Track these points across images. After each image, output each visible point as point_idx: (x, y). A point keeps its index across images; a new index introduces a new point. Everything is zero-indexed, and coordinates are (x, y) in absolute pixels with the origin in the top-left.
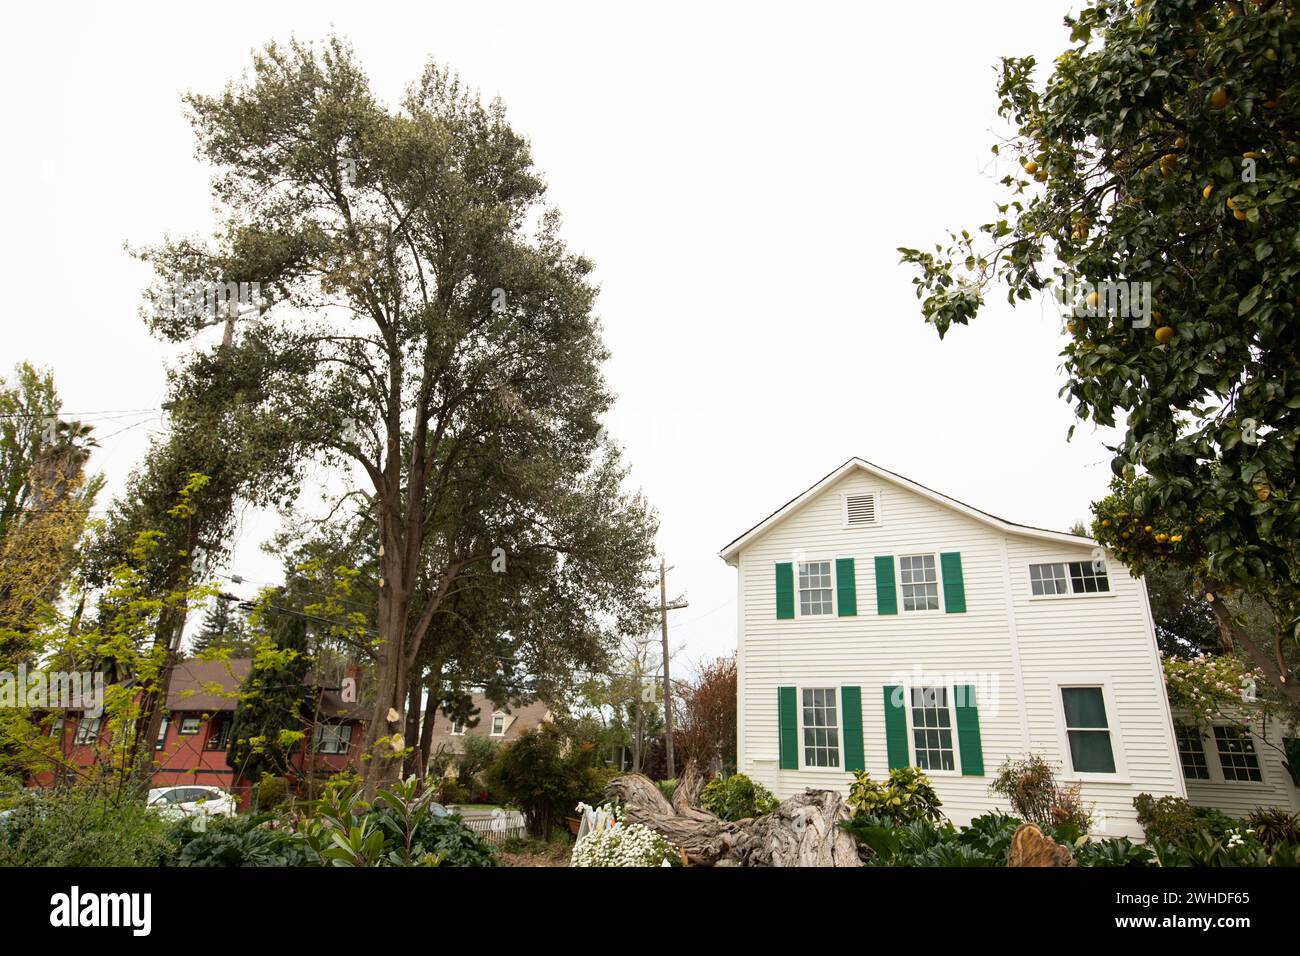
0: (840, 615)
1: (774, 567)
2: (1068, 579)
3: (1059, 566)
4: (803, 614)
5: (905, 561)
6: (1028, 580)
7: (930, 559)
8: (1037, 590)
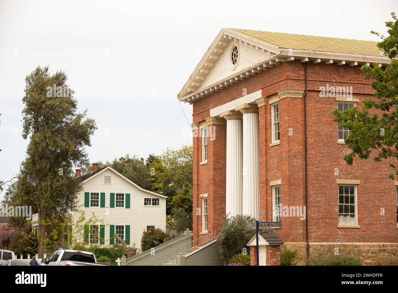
0: (101, 207)
1: (84, 193)
2: (152, 202)
3: (150, 199)
4: (91, 206)
5: (117, 195)
6: (144, 202)
7: (123, 195)
8: (145, 204)
